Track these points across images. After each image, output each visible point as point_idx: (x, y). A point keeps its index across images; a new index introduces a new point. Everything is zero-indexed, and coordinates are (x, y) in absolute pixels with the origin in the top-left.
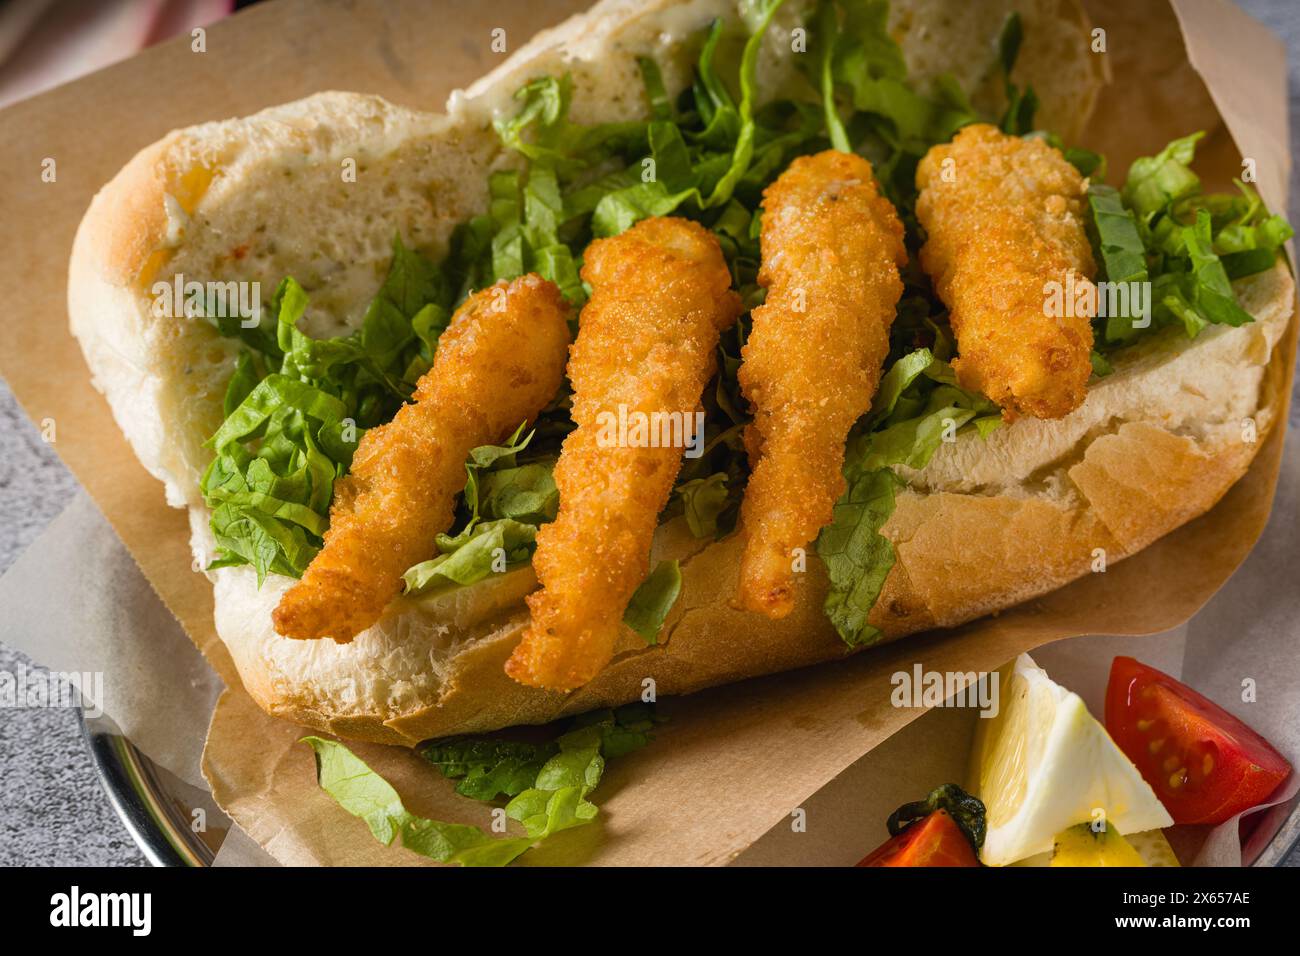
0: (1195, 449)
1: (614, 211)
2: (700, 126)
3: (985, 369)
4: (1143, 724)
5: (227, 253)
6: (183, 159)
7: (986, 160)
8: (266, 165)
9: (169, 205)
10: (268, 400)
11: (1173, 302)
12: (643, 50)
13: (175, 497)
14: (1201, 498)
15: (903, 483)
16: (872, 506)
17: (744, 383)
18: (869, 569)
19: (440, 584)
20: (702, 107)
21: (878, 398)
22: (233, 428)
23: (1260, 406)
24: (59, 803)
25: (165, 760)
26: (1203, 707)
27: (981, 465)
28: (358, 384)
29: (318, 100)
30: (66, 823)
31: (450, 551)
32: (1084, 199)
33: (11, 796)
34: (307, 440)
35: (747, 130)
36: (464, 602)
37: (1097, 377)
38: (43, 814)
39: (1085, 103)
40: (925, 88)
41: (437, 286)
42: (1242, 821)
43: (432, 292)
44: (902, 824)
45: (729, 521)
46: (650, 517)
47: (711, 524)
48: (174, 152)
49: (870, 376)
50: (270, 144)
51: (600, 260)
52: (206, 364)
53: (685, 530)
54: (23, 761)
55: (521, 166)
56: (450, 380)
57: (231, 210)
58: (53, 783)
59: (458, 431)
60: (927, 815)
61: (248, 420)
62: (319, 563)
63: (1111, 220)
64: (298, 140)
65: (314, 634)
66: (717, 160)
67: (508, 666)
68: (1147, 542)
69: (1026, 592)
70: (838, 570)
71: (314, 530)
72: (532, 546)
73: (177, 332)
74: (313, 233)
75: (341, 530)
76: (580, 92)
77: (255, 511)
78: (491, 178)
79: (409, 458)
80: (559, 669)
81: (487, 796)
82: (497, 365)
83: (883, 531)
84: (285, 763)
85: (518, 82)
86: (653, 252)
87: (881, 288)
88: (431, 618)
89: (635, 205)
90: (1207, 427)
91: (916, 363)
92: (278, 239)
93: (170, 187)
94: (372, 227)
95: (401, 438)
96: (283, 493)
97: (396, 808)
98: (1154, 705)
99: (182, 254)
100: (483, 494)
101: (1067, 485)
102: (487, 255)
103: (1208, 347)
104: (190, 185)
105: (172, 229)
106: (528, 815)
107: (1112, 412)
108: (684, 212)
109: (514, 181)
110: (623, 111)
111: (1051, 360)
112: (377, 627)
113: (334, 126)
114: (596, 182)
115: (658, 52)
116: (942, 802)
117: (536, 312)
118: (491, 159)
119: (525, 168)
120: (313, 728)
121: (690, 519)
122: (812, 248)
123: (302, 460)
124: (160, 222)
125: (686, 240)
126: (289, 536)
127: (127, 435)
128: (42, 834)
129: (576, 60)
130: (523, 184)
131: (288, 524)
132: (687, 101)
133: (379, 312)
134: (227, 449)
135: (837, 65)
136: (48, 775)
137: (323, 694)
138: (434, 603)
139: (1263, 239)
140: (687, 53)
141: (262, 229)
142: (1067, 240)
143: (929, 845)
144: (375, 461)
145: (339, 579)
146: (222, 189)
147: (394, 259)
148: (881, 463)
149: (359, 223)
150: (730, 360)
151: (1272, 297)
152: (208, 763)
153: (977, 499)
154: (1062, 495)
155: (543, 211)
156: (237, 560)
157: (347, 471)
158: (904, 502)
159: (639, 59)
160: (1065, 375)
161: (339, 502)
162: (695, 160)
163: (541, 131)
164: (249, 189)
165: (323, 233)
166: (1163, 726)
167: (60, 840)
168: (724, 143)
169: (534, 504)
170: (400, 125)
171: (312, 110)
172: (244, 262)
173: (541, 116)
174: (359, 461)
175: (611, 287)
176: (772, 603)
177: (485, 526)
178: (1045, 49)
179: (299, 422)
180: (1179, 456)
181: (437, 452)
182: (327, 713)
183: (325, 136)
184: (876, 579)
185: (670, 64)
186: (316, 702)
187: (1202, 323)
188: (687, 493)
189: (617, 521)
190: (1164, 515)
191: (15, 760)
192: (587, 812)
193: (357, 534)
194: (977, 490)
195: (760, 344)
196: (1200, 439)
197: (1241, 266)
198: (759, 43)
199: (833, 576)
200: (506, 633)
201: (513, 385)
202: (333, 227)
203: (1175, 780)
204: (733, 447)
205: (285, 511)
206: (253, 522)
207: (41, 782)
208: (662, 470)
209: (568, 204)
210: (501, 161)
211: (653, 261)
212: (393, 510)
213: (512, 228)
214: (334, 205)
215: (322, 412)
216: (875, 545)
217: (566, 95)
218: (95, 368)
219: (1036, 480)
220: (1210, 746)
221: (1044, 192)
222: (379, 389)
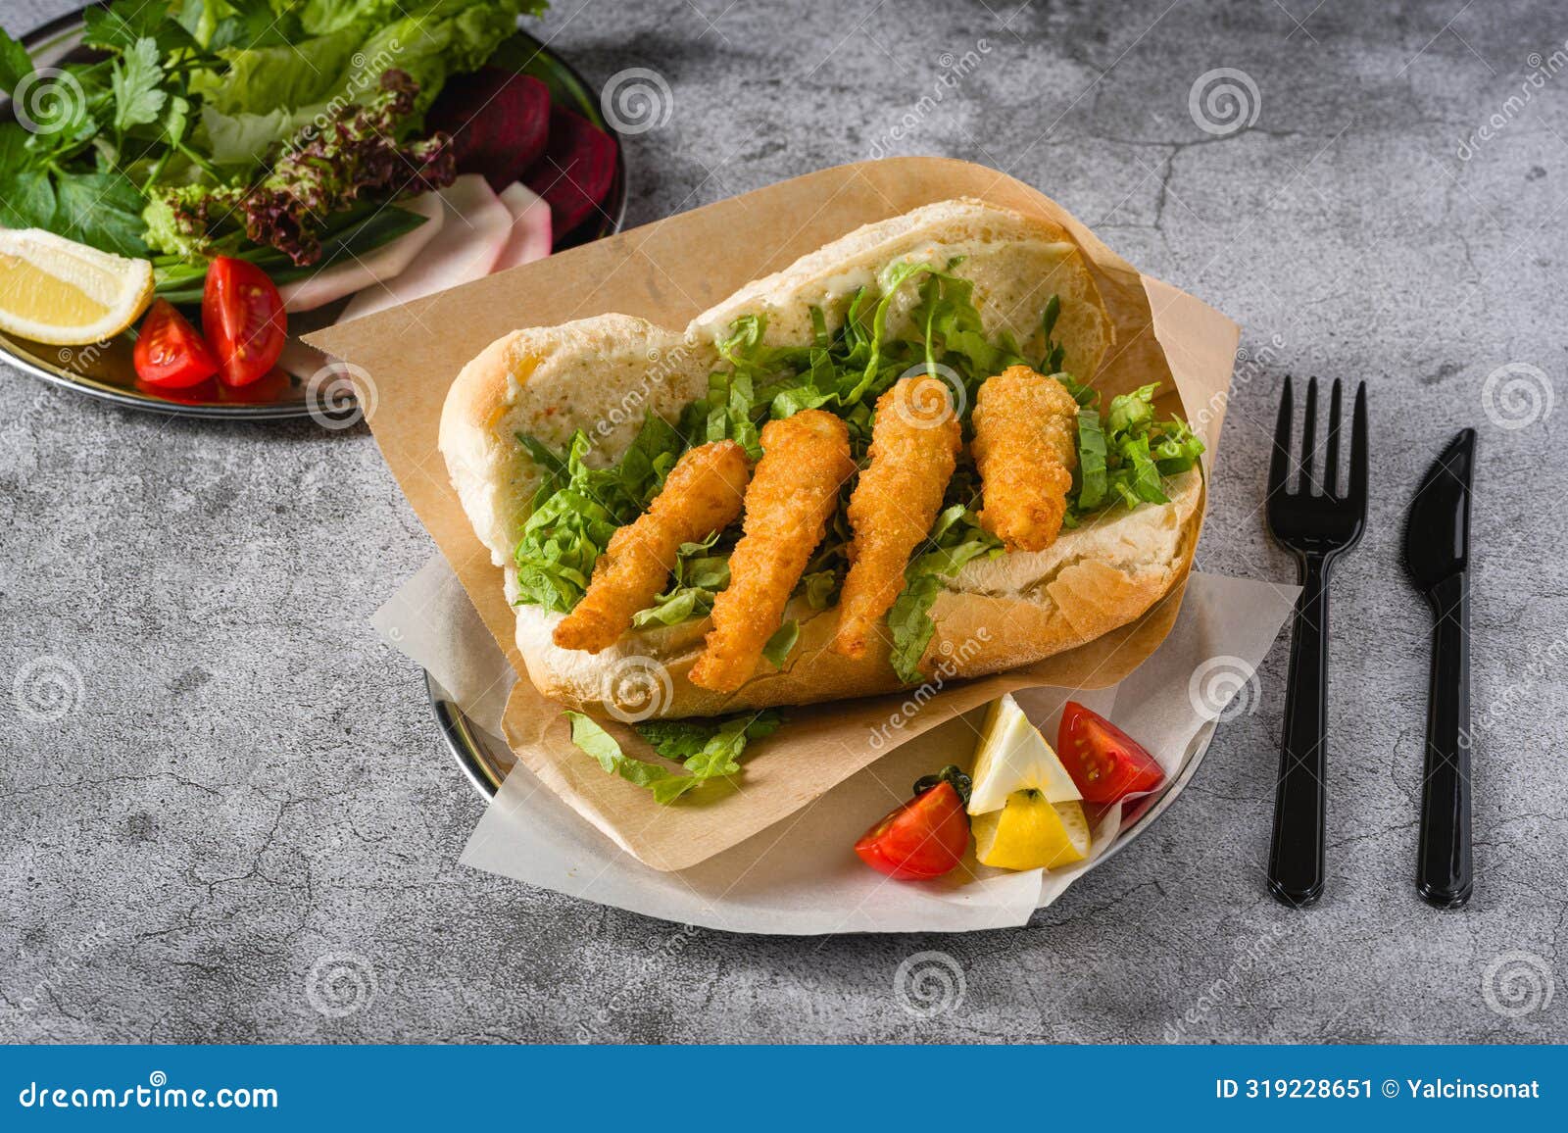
0: (1126, 578)
1: (785, 403)
2: (846, 352)
3: (996, 519)
4: (1078, 742)
5: (543, 411)
6: (521, 350)
7: (1018, 389)
8: (572, 358)
9: (510, 378)
10: (560, 504)
11: (1120, 486)
12: (813, 302)
13: (497, 559)
14: (1132, 610)
15: (943, 585)
16: (921, 598)
17: (850, 516)
18: (918, 636)
19: (655, 624)
20: (848, 340)
21: (931, 533)
22: (537, 520)
23: (1176, 555)
24: (412, 742)
25: (479, 720)
26: (1116, 733)
27: (993, 577)
28: (616, 499)
29: (606, 317)
31: (662, 604)
32: (1074, 418)
33: (383, 735)
34: (582, 532)
35: (874, 358)
36: (668, 635)
37: (1065, 529)
39: (1097, 356)
40: (993, 338)
41: (670, 441)
42: (1123, 806)
43: (666, 444)
44: (922, 788)
45: (833, 600)
46: (785, 593)
47: (822, 601)
48: (515, 345)
49: (927, 519)
50: (575, 346)
51: (772, 433)
52: (524, 479)
53: (807, 603)
54: (390, 715)
55: (730, 370)
56: (673, 502)
57: (548, 385)
58: (408, 730)
59: (674, 533)
60: (937, 783)
61: (546, 516)
62: (583, 604)
63: (1090, 433)
64: (593, 344)
65: (576, 647)
66: (854, 375)
67: (690, 674)
68: (1097, 635)
69: (1018, 660)
70: (900, 635)
71: (581, 586)
72: (711, 605)
73: (508, 457)
74: (596, 403)
75: (598, 585)
76: (772, 325)
77: (547, 571)
78: (710, 377)
79: (641, 548)
80: (721, 678)
81: (673, 755)
82: (701, 495)
83: (928, 613)
84: (552, 727)
85: (734, 316)
86: (804, 432)
87: (941, 466)
88: (647, 644)
89: (798, 400)
90: (1138, 565)
91: (956, 513)
92: (573, 403)
93: (511, 368)
95: (638, 534)
96: (565, 561)
97: (617, 752)
98: (1085, 731)
99: (516, 410)
100: (686, 572)
101: (1046, 595)
102: (704, 423)
103: (1138, 516)
104: (523, 367)
105: (510, 394)
106: (697, 768)
107: (1076, 551)
108: (829, 407)
109: (725, 379)
110: (798, 339)
111: (1035, 516)
112: (614, 647)
113: (615, 336)
114: (776, 383)
115: (823, 304)
116: (947, 776)
117: (729, 464)
118: (711, 364)
119: (733, 372)
120: (570, 705)
121: (810, 597)
122: (902, 437)
123: (578, 543)
124: (504, 389)
125: (826, 425)
126: (566, 587)
127: (470, 518)
129: (770, 305)
130: (731, 381)
131: (566, 580)
132: (838, 335)
133: (632, 455)
134: (532, 533)
135: (936, 320)
136: (406, 725)
137: (579, 685)
138: (650, 634)
139: (1186, 451)
140: (842, 306)
141: (565, 398)
142: (1059, 443)
143: (936, 800)
144: (621, 547)
145: (594, 615)
146: (542, 371)
147: (645, 423)
148: (929, 572)
150: (844, 503)
151: (1185, 488)
152: (505, 722)
153: (990, 598)
154: (1042, 601)
155: (741, 399)
156: (532, 601)
157: (604, 551)
158: (942, 597)
159: (811, 308)
160: (1043, 526)
161: (598, 569)
162: (839, 374)
163: (745, 350)
164: (559, 374)
165: (603, 403)
166: (1089, 743)
168: (859, 365)
169: (715, 580)
170: (656, 339)
171: (602, 324)
172: (552, 417)
173: (745, 339)
174: (612, 545)
175: (776, 451)
176: (853, 650)
177: (685, 591)
178: (1074, 320)
179: (577, 520)
180: (1116, 582)
181: (660, 544)
182: (580, 698)
183: (610, 342)
184: (923, 643)
185: (831, 312)
186: (574, 691)
187: (1137, 501)
188: (809, 580)
189: (763, 594)
190: (1107, 618)
192: (734, 768)
193: (607, 590)
194: (991, 593)
195: (862, 494)
196: (1132, 573)
197: (1169, 468)
198: (889, 303)
199: (896, 639)
200: (692, 656)
201: (711, 508)
202: (609, 400)
203: (1093, 776)
204: (841, 555)
205: (564, 573)
206: (545, 578)
207: (401, 729)
208: (793, 565)
209: (757, 397)
210: (718, 366)
211: (803, 437)
212: (630, 576)
213: (721, 409)
214: (612, 386)
215: (592, 514)
216: (923, 622)
217: (762, 329)
218: (452, 474)
219: (1027, 591)
220: (1113, 756)
221: (1051, 412)
222: (627, 503)
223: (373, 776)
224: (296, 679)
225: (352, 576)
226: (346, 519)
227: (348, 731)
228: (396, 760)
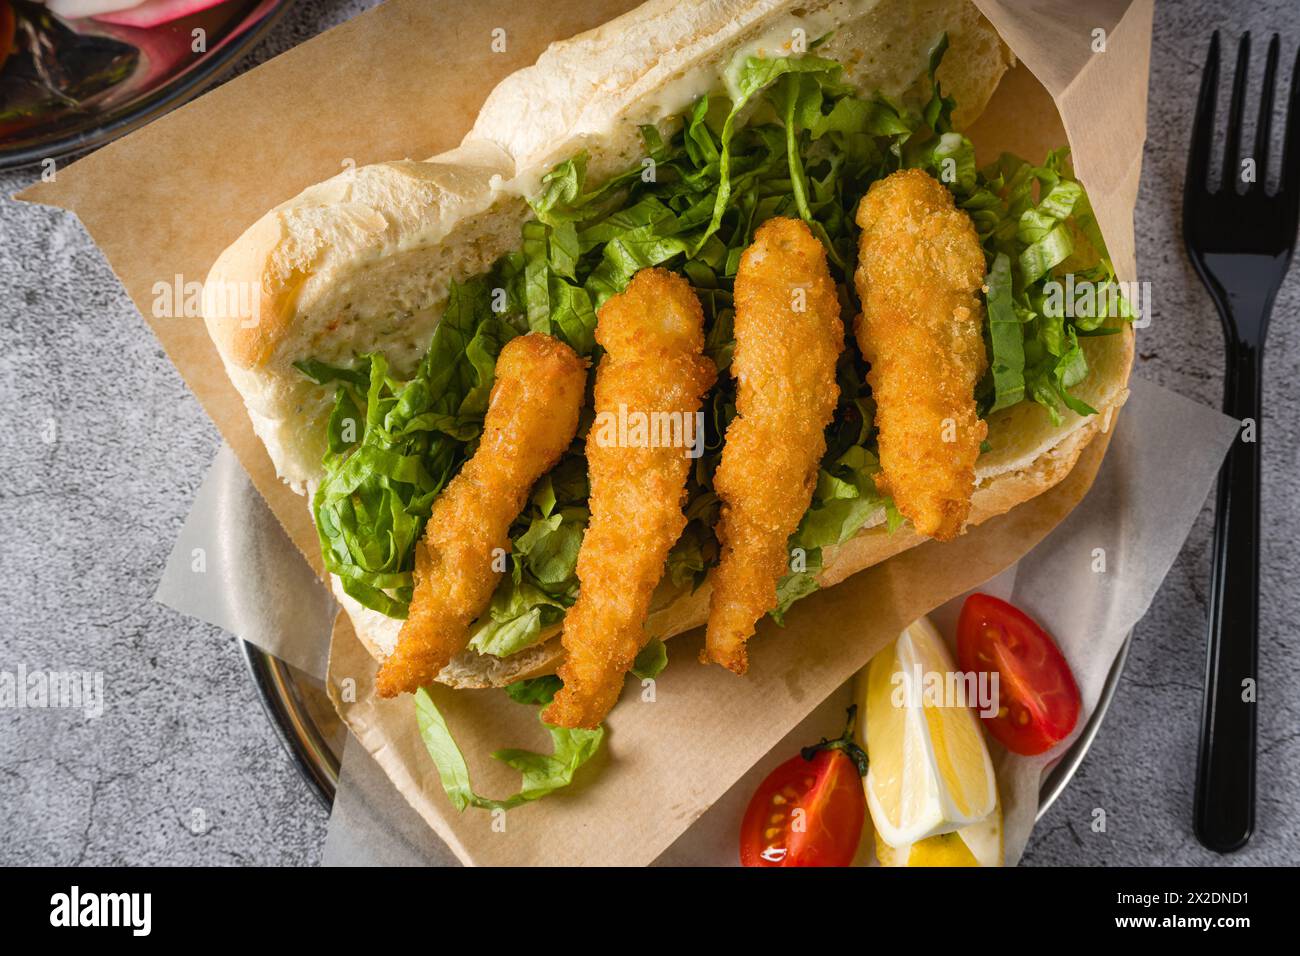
5: (323, 330)
8: (349, 264)
12: (645, 122)
24: (228, 674)
30: (234, 692)
33: (193, 665)
34: (393, 511)
38: (217, 683)
47: (690, 580)
48: (276, 257)
50: (352, 246)
52: (310, 400)
53: (670, 585)
58: (222, 654)
60: (832, 751)
63: (1003, 327)
64: (372, 240)
66: (703, 206)
73: (288, 389)
74: (388, 297)
76: (594, 161)
78: (523, 229)
85: (546, 169)
89: (637, 250)
92: (361, 310)
94: (433, 280)
99: (289, 340)
102: (522, 273)
104: (288, 288)
108: (676, 267)
109: (542, 229)
110: (626, 160)
114: (607, 218)
115: (656, 121)
118: (522, 214)
128: (218, 701)
129: (590, 137)
130: (549, 234)
132: (676, 143)
135: (799, 111)
141: (348, 306)
143: (830, 784)
146: (315, 287)
147: (450, 297)
149: (422, 281)
155: (565, 256)
157: (423, 530)
159: (641, 127)
161: (419, 570)
163: (563, 208)
165: (394, 294)
167: (232, 707)
170: (452, 208)
172: (335, 331)
173: (562, 195)
177: (527, 606)
183: (394, 230)
185: (666, 126)
191: (193, 631)
202: (402, 289)
207: (213, 652)
209: (584, 239)
210: (530, 217)
213: (541, 260)
214: (403, 274)
215: (405, 475)
217: (582, 172)
223: (191, 733)
224: (84, 582)
225: (128, 405)
226: (110, 308)
227: (153, 662)
228: (214, 704)
